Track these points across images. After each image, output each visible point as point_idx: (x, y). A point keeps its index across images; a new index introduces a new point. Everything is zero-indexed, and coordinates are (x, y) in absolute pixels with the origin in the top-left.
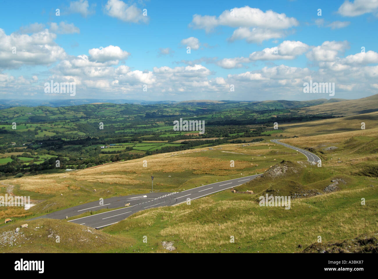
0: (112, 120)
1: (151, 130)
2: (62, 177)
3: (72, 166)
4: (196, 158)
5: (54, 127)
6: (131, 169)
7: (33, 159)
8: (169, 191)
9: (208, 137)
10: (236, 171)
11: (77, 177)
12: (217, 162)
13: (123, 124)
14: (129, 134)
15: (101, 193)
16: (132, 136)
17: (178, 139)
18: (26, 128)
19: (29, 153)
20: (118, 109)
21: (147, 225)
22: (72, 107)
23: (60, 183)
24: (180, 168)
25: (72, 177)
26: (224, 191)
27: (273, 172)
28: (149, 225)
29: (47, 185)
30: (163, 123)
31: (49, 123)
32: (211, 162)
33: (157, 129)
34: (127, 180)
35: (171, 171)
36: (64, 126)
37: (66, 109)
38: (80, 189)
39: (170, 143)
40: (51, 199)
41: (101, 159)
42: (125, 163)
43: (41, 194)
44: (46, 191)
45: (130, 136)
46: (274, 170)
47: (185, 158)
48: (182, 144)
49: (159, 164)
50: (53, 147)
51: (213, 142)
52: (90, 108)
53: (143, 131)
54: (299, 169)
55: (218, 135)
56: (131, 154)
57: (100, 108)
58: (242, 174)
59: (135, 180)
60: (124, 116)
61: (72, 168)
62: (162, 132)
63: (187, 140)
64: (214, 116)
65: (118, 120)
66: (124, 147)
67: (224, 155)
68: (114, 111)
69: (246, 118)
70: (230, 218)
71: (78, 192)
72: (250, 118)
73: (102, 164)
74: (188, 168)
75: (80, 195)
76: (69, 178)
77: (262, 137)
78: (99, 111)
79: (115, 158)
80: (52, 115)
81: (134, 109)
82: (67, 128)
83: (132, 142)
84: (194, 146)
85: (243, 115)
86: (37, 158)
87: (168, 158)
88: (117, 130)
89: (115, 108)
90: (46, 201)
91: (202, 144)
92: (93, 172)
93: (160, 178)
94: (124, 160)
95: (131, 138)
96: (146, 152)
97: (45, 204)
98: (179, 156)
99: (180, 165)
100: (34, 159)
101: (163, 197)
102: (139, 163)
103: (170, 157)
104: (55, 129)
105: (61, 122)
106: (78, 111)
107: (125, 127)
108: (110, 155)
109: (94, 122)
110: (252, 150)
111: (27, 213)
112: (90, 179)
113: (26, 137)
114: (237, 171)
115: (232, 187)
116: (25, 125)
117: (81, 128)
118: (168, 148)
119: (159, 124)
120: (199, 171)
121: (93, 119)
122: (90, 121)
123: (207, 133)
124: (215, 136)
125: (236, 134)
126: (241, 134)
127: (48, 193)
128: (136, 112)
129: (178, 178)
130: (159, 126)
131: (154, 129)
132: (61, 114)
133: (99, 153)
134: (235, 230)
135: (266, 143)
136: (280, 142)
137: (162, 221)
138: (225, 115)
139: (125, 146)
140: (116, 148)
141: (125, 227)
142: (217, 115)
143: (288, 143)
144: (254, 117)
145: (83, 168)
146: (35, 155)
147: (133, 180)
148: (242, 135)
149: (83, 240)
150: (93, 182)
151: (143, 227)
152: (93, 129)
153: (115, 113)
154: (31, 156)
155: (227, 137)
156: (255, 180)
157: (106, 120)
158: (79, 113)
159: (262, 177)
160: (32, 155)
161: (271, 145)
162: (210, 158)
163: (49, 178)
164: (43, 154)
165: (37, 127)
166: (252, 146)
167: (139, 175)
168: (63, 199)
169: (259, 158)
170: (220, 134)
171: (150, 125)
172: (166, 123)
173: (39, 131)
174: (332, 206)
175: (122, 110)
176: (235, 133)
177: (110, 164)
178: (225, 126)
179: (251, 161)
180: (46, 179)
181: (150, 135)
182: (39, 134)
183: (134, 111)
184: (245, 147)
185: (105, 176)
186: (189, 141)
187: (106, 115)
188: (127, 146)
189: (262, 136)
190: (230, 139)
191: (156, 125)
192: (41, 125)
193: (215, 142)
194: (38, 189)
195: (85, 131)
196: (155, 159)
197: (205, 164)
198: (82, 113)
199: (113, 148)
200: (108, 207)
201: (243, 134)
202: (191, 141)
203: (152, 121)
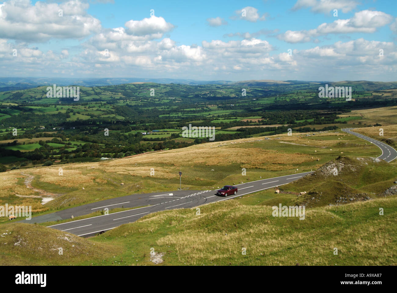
0: (156, 102)
1: (202, 115)
2: (89, 168)
3: (108, 155)
4: (247, 150)
5: (88, 109)
6: (169, 160)
7: (63, 145)
8: (200, 189)
9: (269, 123)
10: (292, 165)
11: (107, 168)
12: (272, 154)
13: (168, 107)
14: (175, 118)
15: (129, 188)
16: (178, 121)
17: (233, 125)
18: (56, 109)
19: (59, 139)
20: (162, 90)
21: (148, 231)
22: (109, 87)
23: (87, 174)
24: (226, 161)
25: (101, 168)
26: (266, 190)
27: (326, 170)
28: (151, 232)
29: (71, 176)
30: (215, 107)
31: (82, 105)
32: (264, 154)
33: (210, 113)
34: (163, 174)
35: (216, 163)
36: (99, 109)
37: (101, 89)
38: (107, 182)
39: (223, 130)
40: (71, 194)
41: (142, 147)
42: (165, 153)
43: (63, 187)
44: (68, 184)
45: (176, 122)
46: (328, 168)
47: (234, 149)
48: (239, 131)
49: (203, 155)
50: (88, 132)
51: (276, 130)
52: (130, 88)
53: (192, 115)
54: (358, 166)
55: (282, 122)
56: (177, 142)
57: (141, 88)
58: (298, 169)
59: (171, 174)
60: (170, 98)
61: (108, 156)
62: (215, 117)
63: (244, 127)
64: (278, 99)
65: (162, 103)
66: (169, 134)
67: (281, 147)
68: (158, 93)
69: (317, 102)
70: (243, 227)
71: (104, 185)
72: (322, 101)
73: (143, 153)
74: (236, 161)
75: (104, 190)
76: (98, 169)
77: (336, 125)
78: (140, 92)
79: (157, 146)
80: (86, 96)
81: (181, 89)
82: (103, 111)
83: (179, 128)
84: (252, 134)
85: (313, 98)
86: (69, 144)
87: (214, 148)
88: (161, 114)
89: (159, 88)
90: (65, 195)
91: (261, 132)
92: (126, 163)
93: (201, 171)
94: (168, 148)
95: (177, 124)
96: (195, 140)
97: (63, 198)
98: (228, 146)
99: (227, 157)
100: (65, 146)
101: (192, 195)
102: (180, 153)
103: (216, 148)
104: (89, 111)
105: (96, 104)
106: (116, 92)
107: (170, 110)
108: (152, 143)
109: (134, 104)
110: (317, 141)
111: (43, 208)
112: (121, 170)
113: (56, 120)
114: (294, 166)
115: (277, 186)
116: (55, 107)
117: (119, 111)
118: (220, 136)
119: (210, 108)
120: (248, 165)
121: (133, 101)
122: (130, 103)
123: (268, 119)
124: (278, 123)
125: (304, 121)
126: (309, 121)
127: (70, 186)
128: (183, 93)
129: (222, 172)
130: (210, 110)
131: (205, 114)
132: (97, 95)
133: (140, 140)
134: (238, 242)
135: (336, 133)
136: (354, 131)
137: (168, 226)
138: (291, 98)
139: (171, 133)
140: (160, 134)
141: (124, 233)
142: (281, 97)
143: (363, 133)
144: (327, 100)
145: (121, 157)
146: (66, 141)
147: (169, 174)
148: (311, 122)
149: (55, 249)
150: (123, 175)
151: (144, 233)
152: (133, 112)
153: (159, 94)
154: (62, 142)
155: (292, 124)
156: (304, 179)
157: (149, 102)
158: (117, 94)
159: (313, 175)
160: (63, 140)
161: (340, 135)
162: (264, 150)
163: (76, 169)
164: (76, 140)
165: (69, 109)
166: (317, 136)
167: (178, 168)
168: (85, 193)
169: (322, 151)
170: (284, 121)
171: (200, 109)
172: (220, 107)
173: (71, 114)
174: (360, 217)
175: (167, 91)
176: (302, 119)
177: (152, 153)
178: (291, 111)
179: (312, 154)
180: (72, 169)
181: (199, 120)
182: (71, 117)
183: (181, 93)
184: (309, 137)
185: (139, 168)
186: (246, 128)
187: (149, 97)
188: (173, 133)
189: (336, 123)
190: (297, 127)
191: (208, 109)
192: (73, 107)
193: (277, 130)
194: (59, 182)
195: (125, 115)
196: (200, 149)
197: (257, 157)
198: (121, 93)
199: (156, 134)
200: (124, 207)
201: (312, 120)
202: (248, 128)
203: (203, 104)
